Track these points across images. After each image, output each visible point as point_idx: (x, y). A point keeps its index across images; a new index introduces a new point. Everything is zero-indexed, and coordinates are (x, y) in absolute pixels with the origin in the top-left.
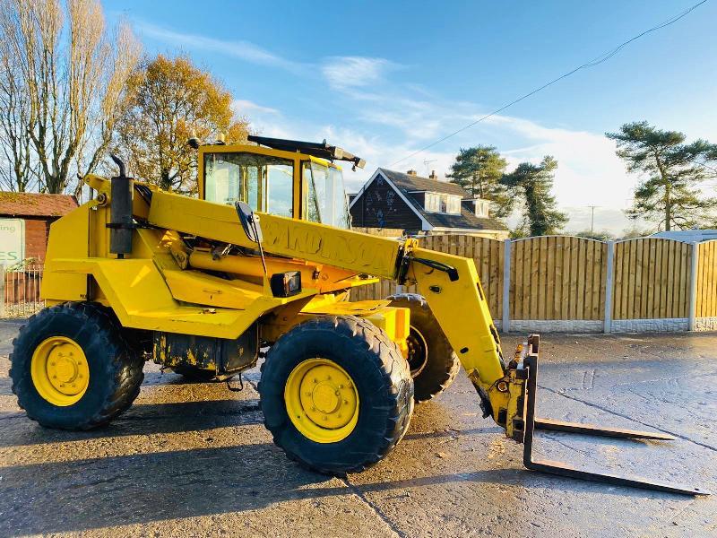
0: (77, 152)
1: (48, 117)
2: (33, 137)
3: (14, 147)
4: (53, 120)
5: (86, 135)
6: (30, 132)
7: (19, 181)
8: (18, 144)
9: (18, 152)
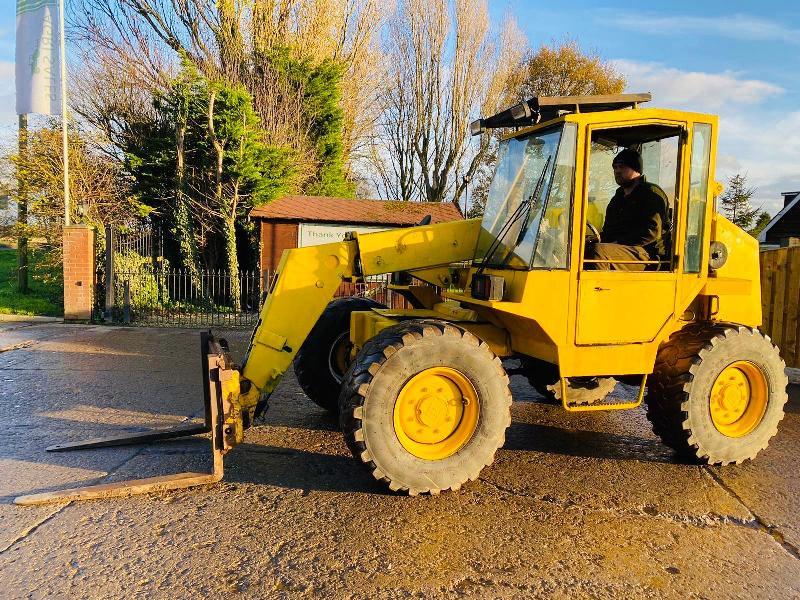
0: (456, 161)
1: (432, 127)
2: (417, 149)
3: (401, 161)
4: (436, 130)
5: (465, 143)
6: (416, 144)
7: (403, 195)
8: (404, 157)
9: (404, 165)
